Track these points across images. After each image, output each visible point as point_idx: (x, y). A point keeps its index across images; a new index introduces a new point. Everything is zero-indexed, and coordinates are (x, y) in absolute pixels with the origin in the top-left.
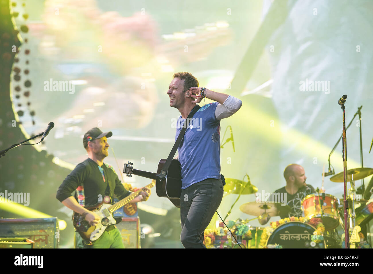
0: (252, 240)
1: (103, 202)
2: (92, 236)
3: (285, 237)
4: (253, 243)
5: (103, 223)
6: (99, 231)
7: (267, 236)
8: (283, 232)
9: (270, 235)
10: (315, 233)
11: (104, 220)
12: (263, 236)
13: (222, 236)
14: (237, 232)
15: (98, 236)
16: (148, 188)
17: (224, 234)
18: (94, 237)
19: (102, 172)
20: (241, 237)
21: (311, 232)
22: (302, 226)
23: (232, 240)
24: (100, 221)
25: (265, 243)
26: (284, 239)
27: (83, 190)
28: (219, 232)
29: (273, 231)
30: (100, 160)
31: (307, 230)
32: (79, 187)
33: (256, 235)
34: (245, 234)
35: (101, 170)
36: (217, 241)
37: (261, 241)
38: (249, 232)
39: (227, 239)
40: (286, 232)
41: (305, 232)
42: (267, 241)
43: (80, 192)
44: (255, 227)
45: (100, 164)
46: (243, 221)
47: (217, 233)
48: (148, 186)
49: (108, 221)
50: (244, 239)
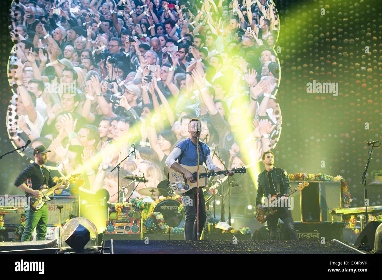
0: (145, 210)
1: (43, 188)
2: (37, 207)
3: (163, 208)
4: (145, 211)
5: (43, 199)
6: (41, 204)
7: (153, 207)
8: (162, 205)
9: (155, 206)
10: (181, 205)
11: (44, 197)
12: (151, 207)
13: (127, 207)
14: (136, 205)
15: (40, 207)
16: (69, 180)
17: (128, 206)
18: (38, 207)
19: (42, 171)
20: (138, 208)
21: (178, 205)
22: (173, 202)
23: (133, 209)
24: (41, 198)
25: (152, 212)
26: (163, 209)
27: (31, 181)
28: (126, 205)
29: (156, 204)
30: (41, 164)
31: (175, 204)
32: (28, 179)
33: (147, 207)
34: (141, 206)
35: (41, 169)
36: (125, 210)
37: (150, 210)
38: (143, 205)
39: (130, 209)
40: (164, 205)
41: (175, 205)
42: (153, 210)
43: (29, 182)
44: (146, 202)
45: (41, 166)
46: (140, 199)
47: (124, 205)
48: (69, 179)
49: (46, 198)
50: (140, 209)
